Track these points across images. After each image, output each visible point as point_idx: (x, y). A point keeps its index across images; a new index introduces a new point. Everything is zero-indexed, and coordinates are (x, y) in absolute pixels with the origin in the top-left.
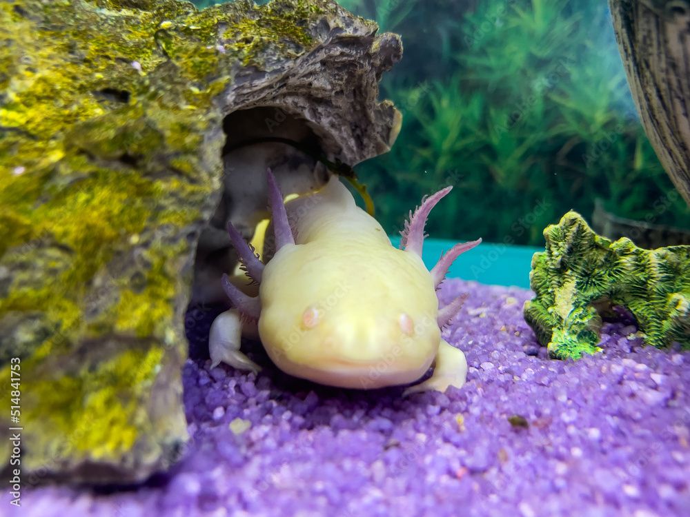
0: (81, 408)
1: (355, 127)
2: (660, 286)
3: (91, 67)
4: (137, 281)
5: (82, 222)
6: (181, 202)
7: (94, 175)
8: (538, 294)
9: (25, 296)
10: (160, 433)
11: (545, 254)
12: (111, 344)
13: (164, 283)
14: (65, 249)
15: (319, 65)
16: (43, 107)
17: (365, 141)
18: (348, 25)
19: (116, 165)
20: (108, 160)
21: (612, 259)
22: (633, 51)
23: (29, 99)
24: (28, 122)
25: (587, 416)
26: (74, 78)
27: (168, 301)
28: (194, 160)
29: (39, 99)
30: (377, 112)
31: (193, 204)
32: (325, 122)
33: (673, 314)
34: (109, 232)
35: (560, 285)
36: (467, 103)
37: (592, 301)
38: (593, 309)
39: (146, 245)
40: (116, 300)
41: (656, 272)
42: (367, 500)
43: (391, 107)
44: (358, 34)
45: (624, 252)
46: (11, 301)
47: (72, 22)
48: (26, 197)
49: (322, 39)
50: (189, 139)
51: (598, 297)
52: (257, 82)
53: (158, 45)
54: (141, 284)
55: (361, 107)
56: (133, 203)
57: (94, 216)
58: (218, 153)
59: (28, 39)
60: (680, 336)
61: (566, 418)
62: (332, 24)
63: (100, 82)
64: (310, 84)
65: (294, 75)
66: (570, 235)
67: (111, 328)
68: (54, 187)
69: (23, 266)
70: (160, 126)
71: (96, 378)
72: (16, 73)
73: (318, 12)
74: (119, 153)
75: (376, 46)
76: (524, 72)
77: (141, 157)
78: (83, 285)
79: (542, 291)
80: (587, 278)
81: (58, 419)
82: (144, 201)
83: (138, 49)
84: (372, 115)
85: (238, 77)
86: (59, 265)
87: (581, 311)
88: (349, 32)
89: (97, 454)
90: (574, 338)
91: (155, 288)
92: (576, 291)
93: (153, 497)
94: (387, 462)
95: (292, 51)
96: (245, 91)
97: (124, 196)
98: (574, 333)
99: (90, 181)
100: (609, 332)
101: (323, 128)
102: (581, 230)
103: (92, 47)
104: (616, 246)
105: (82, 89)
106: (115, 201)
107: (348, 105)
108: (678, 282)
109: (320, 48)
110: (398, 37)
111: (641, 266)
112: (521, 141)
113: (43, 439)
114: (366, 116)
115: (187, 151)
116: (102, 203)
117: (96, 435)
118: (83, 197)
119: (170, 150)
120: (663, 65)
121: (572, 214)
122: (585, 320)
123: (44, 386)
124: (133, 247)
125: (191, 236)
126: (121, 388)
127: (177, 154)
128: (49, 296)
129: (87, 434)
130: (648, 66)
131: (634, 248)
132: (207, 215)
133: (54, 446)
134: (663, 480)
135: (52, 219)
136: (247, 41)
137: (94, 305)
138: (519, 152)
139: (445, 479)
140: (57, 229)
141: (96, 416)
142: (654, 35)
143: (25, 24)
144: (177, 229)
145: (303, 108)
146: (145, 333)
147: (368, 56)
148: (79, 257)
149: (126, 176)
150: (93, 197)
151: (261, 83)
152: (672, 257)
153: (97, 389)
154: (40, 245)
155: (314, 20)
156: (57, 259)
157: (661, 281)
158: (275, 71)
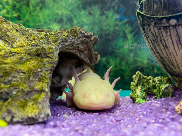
0: (27, 106)
1: (89, 58)
2: (158, 85)
3: (31, 41)
4: (39, 80)
5: (28, 67)
6: (49, 63)
7: (31, 58)
8: (133, 92)
9: (15, 84)
10: (44, 111)
11: (134, 83)
12: (34, 92)
13: (45, 79)
14: (24, 73)
15: (80, 42)
16: (21, 48)
17: (92, 61)
18: (86, 33)
19: (36, 56)
20: (34, 55)
21: (148, 81)
22: (145, 34)
23: (18, 47)
24: (17, 51)
25: (143, 110)
26: (28, 43)
27: (46, 83)
28: (52, 55)
29: (20, 47)
30: (94, 54)
31: (51, 63)
32: (82, 56)
33: (162, 90)
34: (33, 69)
35: (137, 88)
36: (116, 60)
37: (144, 91)
38: (145, 93)
39: (41, 71)
40: (35, 84)
41: (157, 82)
42: (92, 126)
43: (97, 54)
44: (88, 35)
45: (150, 79)
46: (12, 85)
47: (28, 33)
48: (16, 63)
49: (80, 35)
50: (51, 51)
51: (146, 90)
52: (66, 43)
53: (45, 37)
54: (40, 80)
55: (90, 53)
56: (39, 63)
57: (31, 66)
58: (58, 54)
59: (18, 36)
60: (164, 95)
61: (138, 111)
62: (82, 32)
63: (33, 44)
64: (78, 46)
65: (75, 43)
66: (138, 76)
67: (34, 88)
68: (22, 61)
69: (14, 77)
70: (45, 48)
71: (30, 100)
72: (16, 41)
73: (79, 30)
74: (36, 53)
75: (92, 38)
76: (128, 53)
77: (41, 54)
78: (27, 79)
79: (133, 90)
80: (143, 86)
81: (21, 109)
82: (41, 63)
83: (41, 38)
84: (93, 55)
85: (62, 41)
86: (23, 77)
87: (142, 93)
88: (86, 34)
89: (30, 115)
90: (141, 99)
91: (43, 81)
92: (141, 89)
93: (43, 125)
94: (97, 120)
95: (74, 38)
96: (64, 45)
97: (37, 62)
98: (141, 98)
99: (30, 60)
100: (149, 97)
101: (82, 58)
102: (140, 75)
103: (32, 38)
104: (148, 78)
105: (29, 45)
106: (35, 63)
107: (87, 53)
108: (162, 84)
109: (80, 38)
110: (97, 37)
111: (154, 81)
112: (129, 68)
113: (18, 114)
114: (92, 55)
115: (51, 53)
116: (32, 63)
117: (30, 112)
118: (28, 63)
119: (47, 52)
120: (151, 35)
121: (138, 72)
122: (143, 95)
123: (18, 102)
124: (39, 72)
125: (51, 70)
126: (36, 101)
127: (48, 53)
128: (20, 84)
129: (28, 111)
130: (148, 37)
131: (152, 78)
132: (55, 66)
133: (20, 115)
134: (160, 119)
135: (22, 67)
136: (64, 36)
137: (30, 84)
138: (129, 70)
139: (111, 122)
140: (23, 69)
141: (30, 108)
142: (148, 29)
143: (18, 33)
144: (48, 68)
145: (77, 53)
146: (41, 89)
147: (91, 41)
148: (27, 74)
149: (38, 58)
150: (30, 62)
151: (67, 44)
152: (160, 78)
153: (30, 102)
154: (19, 72)
155: (79, 31)
156: (22, 75)
157: (158, 84)
158: (70, 41)
